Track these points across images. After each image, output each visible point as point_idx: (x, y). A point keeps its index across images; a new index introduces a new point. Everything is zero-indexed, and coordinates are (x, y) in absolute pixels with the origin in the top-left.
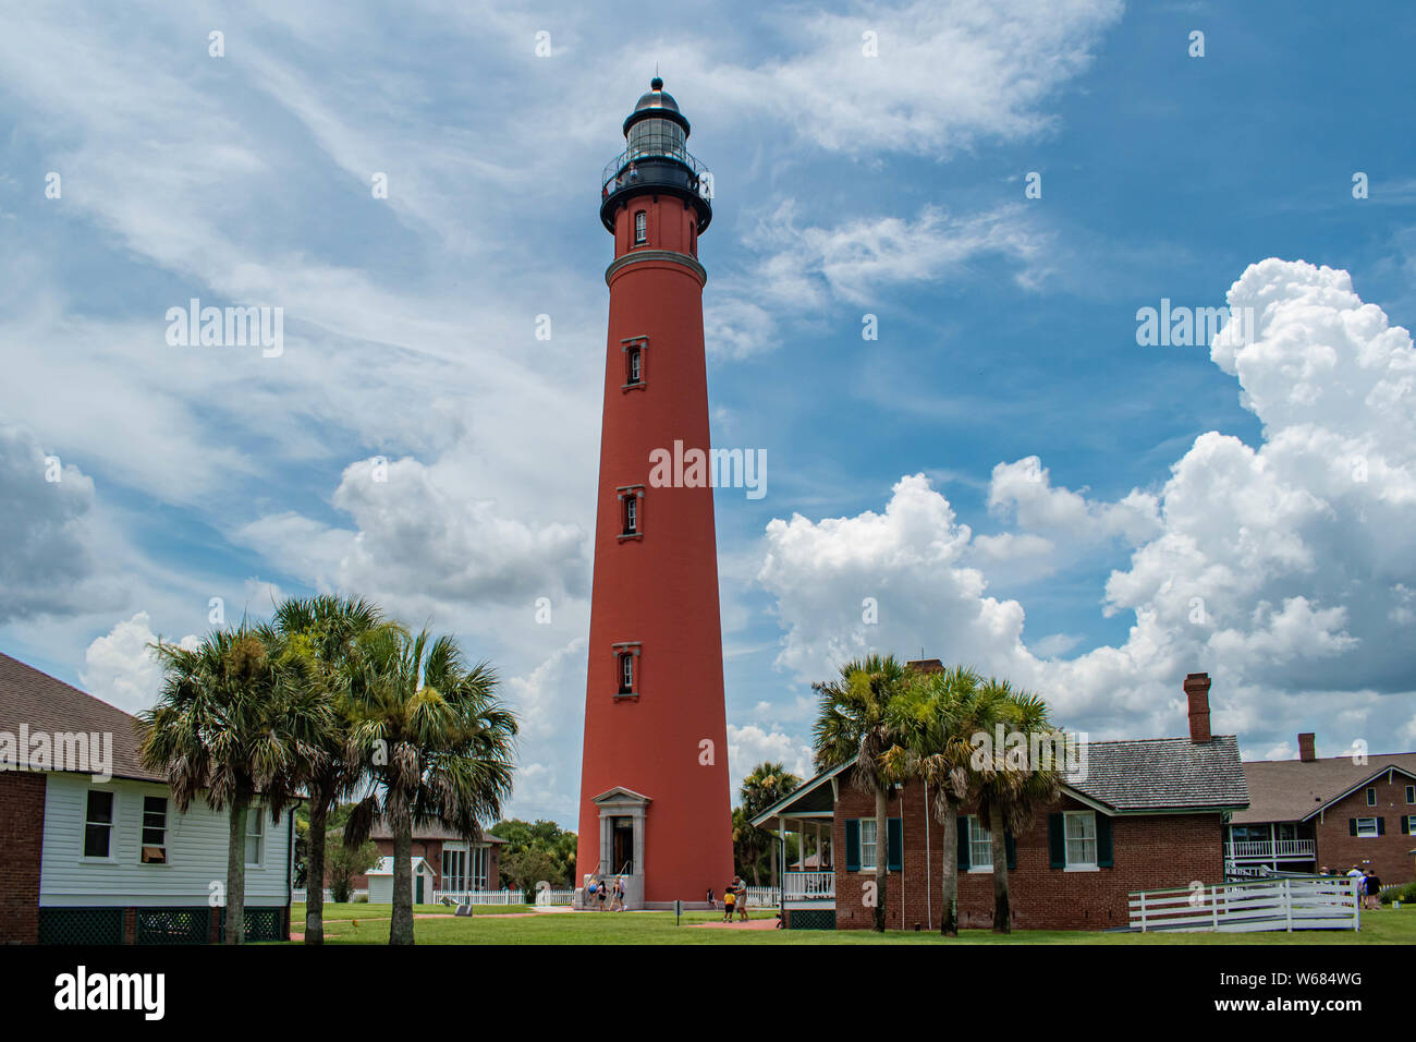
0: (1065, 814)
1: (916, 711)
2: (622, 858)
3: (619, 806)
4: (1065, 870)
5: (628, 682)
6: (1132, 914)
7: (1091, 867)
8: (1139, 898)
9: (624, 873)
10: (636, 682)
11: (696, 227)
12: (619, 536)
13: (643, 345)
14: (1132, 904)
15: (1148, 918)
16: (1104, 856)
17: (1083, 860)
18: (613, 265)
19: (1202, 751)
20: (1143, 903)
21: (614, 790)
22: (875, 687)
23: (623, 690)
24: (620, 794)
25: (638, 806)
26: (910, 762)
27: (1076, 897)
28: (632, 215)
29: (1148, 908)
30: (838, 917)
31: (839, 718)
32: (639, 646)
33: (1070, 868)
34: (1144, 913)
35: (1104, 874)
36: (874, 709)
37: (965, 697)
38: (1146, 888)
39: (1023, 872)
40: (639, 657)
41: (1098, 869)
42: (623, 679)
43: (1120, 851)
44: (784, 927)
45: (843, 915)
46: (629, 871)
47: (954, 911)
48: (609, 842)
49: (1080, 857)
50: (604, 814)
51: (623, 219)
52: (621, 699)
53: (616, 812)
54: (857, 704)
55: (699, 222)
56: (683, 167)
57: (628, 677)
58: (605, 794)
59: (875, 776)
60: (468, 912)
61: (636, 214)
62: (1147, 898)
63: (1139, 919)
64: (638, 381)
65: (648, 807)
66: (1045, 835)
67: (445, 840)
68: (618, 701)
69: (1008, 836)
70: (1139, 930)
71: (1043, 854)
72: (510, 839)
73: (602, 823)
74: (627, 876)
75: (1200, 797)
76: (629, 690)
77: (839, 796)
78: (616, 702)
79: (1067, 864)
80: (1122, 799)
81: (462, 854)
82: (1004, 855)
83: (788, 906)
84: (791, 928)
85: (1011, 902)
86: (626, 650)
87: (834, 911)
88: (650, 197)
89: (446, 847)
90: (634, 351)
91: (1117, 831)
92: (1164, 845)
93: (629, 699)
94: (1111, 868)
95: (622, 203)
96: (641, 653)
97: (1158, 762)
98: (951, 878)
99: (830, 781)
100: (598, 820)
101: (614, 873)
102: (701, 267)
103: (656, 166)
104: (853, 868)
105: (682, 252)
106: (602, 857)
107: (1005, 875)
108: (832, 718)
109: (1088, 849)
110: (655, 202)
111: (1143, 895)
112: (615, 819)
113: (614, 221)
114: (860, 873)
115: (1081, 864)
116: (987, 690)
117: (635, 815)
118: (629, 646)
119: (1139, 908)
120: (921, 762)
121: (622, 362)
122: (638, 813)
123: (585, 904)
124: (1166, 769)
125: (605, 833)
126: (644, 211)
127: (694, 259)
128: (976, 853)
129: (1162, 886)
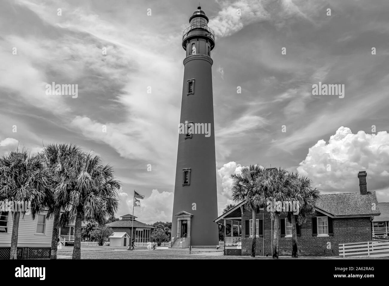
0: (318, 217)
1: (264, 182)
2: (184, 233)
3: (183, 217)
4: (317, 236)
5: (187, 180)
6: (340, 251)
7: (326, 235)
8: (342, 246)
9: (184, 237)
10: (189, 180)
11: (210, 48)
12: (185, 137)
13: (193, 81)
14: (340, 248)
15: (346, 252)
16: (331, 231)
17: (324, 233)
18: (185, 59)
19: (364, 197)
20: (344, 247)
21: (182, 212)
22: (252, 175)
23: (185, 182)
24: (184, 214)
25: (189, 217)
26: (262, 200)
27: (321, 245)
28: (191, 45)
29: (345, 249)
30: (242, 252)
31: (240, 186)
32: (190, 169)
33: (319, 235)
34: (344, 251)
35: (330, 238)
36: (251, 182)
37: (281, 177)
38: (345, 242)
39: (303, 237)
40: (190, 172)
41: (329, 236)
42: (186, 179)
43: (336, 229)
44: (225, 255)
45: (244, 251)
46: (186, 236)
47: (277, 250)
48: (180, 228)
49: (322, 232)
50: (179, 219)
51: (188, 45)
52: (185, 185)
53: (182, 219)
54: (246, 181)
55: (211, 46)
56: (206, 30)
57: (187, 178)
58: (179, 213)
59: (252, 205)
60: (131, 249)
61: (192, 44)
62: (345, 245)
63: (342, 253)
64: (192, 92)
65: (192, 217)
66: (310, 225)
67: (137, 228)
68: (184, 185)
69: (297, 225)
70: (342, 256)
71: (310, 231)
72: (158, 228)
73: (178, 222)
74: (185, 238)
75: (363, 212)
76: (187, 182)
77: (243, 212)
78: (183, 186)
79: (318, 234)
80: (337, 213)
81: (142, 231)
82: (296, 231)
83: (226, 248)
84: (227, 255)
85: (298, 247)
86: (186, 170)
87: (241, 249)
88: (196, 39)
89: (137, 229)
90: (191, 83)
91: (335, 223)
92: (351, 228)
93: (187, 185)
94: (333, 235)
95: (188, 41)
96: (191, 171)
97: (349, 200)
98: (276, 239)
99: (240, 207)
100: (177, 221)
101: (182, 237)
102: (211, 59)
103: (198, 30)
104: (247, 235)
105: (205, 54)
106: (178, 232)
107: (296, 238)
108: (238, 186)
109: (325, 229)
110: (198, 40)
111: (344, 244)
112: (182, 221)
113: (186, 47)
114: (249, 237)
115: (323, 234)
116: (289, 176)
117: (188, 220)
118: (187, 169)
119: (342, 249)
120: (265, 199)
121: (187, 87)
122: (189, 219)
123: (172, 247)
124: (352, 203)
125: (179, 225)
126: (194, 43)
127: (209, 56)
128: (288, 231)
129: (350, 242)
